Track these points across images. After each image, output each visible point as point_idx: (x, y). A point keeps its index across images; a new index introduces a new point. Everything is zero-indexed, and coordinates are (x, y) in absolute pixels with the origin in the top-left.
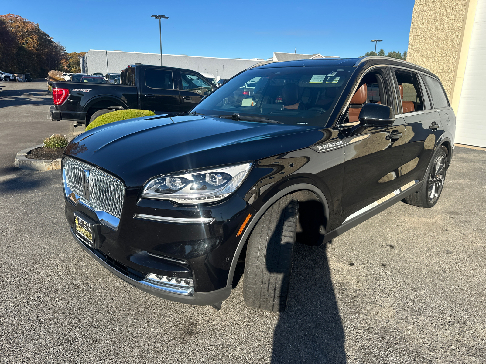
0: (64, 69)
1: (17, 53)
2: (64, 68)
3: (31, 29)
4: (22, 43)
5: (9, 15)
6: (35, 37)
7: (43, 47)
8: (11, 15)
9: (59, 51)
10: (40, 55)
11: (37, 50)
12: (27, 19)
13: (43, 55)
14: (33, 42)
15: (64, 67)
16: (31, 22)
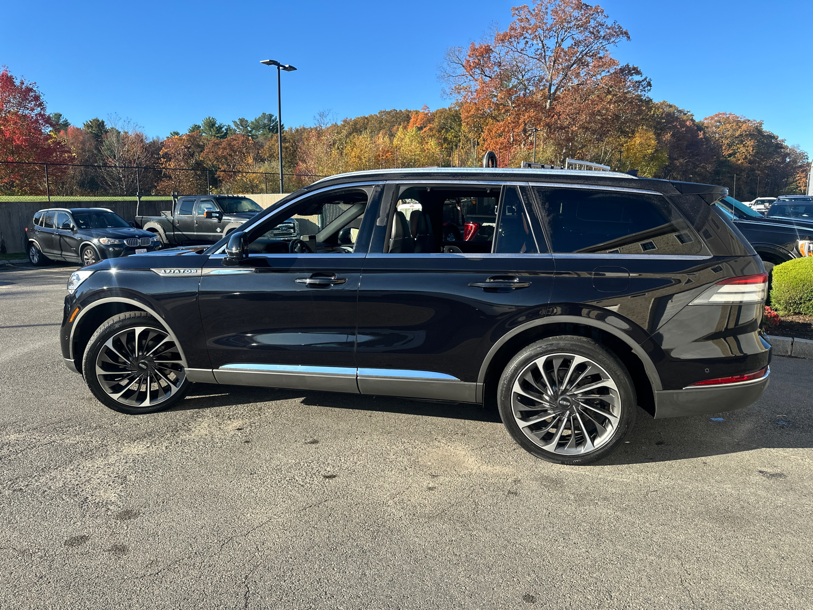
0: (801, 190)
1: (714, 170)
2: (799, 189)
3: (746, 132)
4: (728, 155)
5: (716, 115)
6: (750, 143)
7: (762, 157)
8: (721, 114)
9: (795, 161)
10: (753, 170)
11: (750, 162)
12: (745, 117)
13: (758, 171)
14: (747, 150)
15: (800, 187)
16: (749, 121)
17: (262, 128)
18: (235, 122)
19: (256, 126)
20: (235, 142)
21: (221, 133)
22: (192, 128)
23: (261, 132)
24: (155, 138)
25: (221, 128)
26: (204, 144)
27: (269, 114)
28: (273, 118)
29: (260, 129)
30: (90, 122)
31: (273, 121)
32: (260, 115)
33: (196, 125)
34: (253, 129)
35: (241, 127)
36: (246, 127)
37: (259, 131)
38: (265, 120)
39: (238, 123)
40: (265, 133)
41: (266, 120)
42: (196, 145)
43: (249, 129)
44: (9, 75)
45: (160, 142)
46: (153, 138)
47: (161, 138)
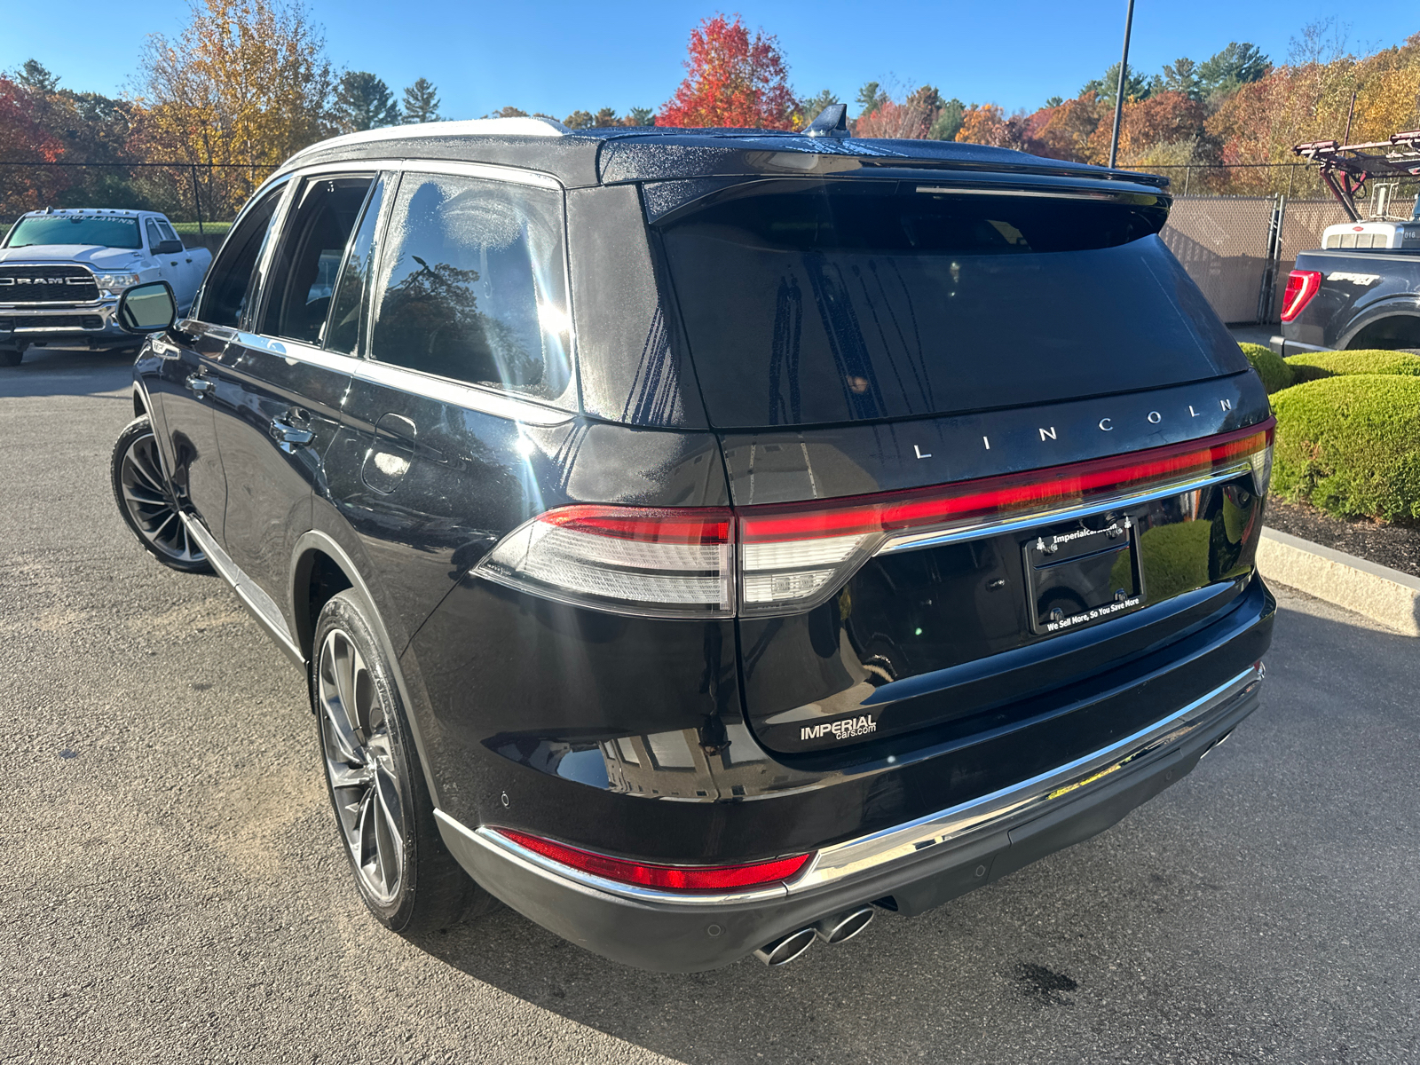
17: (1223, 74)
18: (1167, 68)
19: (1212, 72)
20: (1158, 109)
21: (1138, 92)
22: (1087, 87)
23: (1221, 82)
24: (1017, 113)
25: (1139, 82)
26: (1100, 116)
27: (1244, 45)
28: (1251, 52)
29: (1218, 76)
30: (918, 92)
31: (1251, 57)
32: (1225, 47)
33: (1095, 82)
34: (1203, 76)
35: (1178, 77)
36: (1188, 76)
37: (1217, 82)
38: (1232, 56)
39: (1174, 69)
40: (1229, 83)
41: (1236, 57)
42: (1084, 120)
43: (1195, 78)
44: (742, 28)
45: (1025, 117)
46: (1014, 112)
47: (1028, 112)
